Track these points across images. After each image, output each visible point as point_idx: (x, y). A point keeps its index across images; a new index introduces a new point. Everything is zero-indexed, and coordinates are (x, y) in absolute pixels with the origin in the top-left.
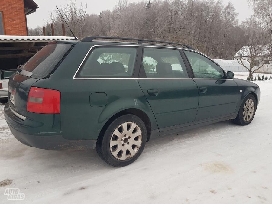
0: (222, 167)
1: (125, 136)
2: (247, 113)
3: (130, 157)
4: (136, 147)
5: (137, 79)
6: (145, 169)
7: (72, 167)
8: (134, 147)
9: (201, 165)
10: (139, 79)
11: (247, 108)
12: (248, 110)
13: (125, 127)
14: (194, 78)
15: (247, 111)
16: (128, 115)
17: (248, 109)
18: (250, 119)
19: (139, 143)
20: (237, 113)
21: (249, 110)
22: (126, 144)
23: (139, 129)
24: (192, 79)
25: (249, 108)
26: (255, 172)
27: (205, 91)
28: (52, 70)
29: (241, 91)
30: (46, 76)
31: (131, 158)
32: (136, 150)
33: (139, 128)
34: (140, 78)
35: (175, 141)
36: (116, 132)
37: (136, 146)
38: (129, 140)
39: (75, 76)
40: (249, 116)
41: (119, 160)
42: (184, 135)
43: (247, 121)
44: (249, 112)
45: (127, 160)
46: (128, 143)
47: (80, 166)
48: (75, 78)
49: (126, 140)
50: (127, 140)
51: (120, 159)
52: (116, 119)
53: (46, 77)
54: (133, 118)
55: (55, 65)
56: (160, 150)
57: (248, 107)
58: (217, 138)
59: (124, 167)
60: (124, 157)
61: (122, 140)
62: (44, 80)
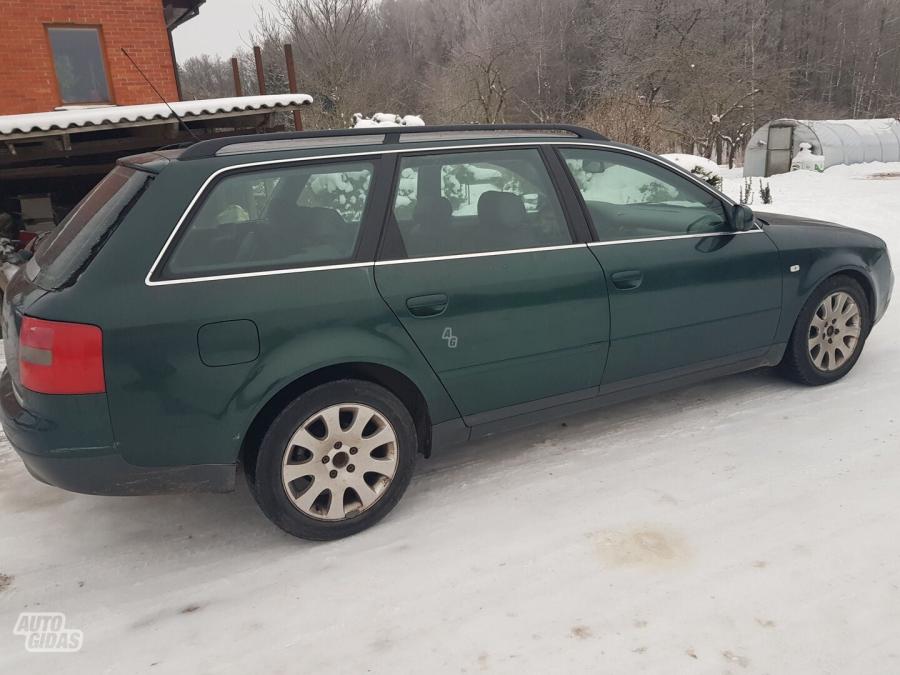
0: (658, 545)
1: (338, 445)
2: (830, 341)
3: (361, 509)
4: (382, 478)
5: (372, 264)
6: (404, 548)
7: (190, 537)
8: (371, 478)
9: (589, 535)
10: (377, 263)
11: (830, 324)
12: (833, 331)
13: (330, 421)
14: (593, 241)
15: (829, 334)
16: (338, 382)
17: (832, 327)
18: (841, 362)
19: (388, 467)
20: (783, 346)
21: (837, 331)
22: (343, 472)
23: (386, 422)
24: (584, 245)
25: (840, 325)
26: (761, 565)
27: (638, 283)
28: (83, 260)
29: (795, 268)
30: (64, 281)
31: (364, 512)
32: (380, 488)
33: (382, 418)
34: (380, 260)
35: (546, 449)
36: (302, 438)
37: (381, 475)
38: (352, 459)
39: (150, 274)
40: (838, 353)
41: (321, 520)
42: (586, 426)
43: (828, 371)
44: (838, 340)
45: (349, 521)
46: (351, 469)
47: (214, 536)
48: (152, 280)
49: (341, 459)
50: (348, 458)
51: (324, 517)
52: (299, 399)
53: (64, 284)
54: (356, 390)
55: (93, 244)
56: (481, 482)
57: (834, 321)
58: (693, 435)
59: (341, 541)
60: (337, 511)
61: (325, 460)
62: (57, 293)
